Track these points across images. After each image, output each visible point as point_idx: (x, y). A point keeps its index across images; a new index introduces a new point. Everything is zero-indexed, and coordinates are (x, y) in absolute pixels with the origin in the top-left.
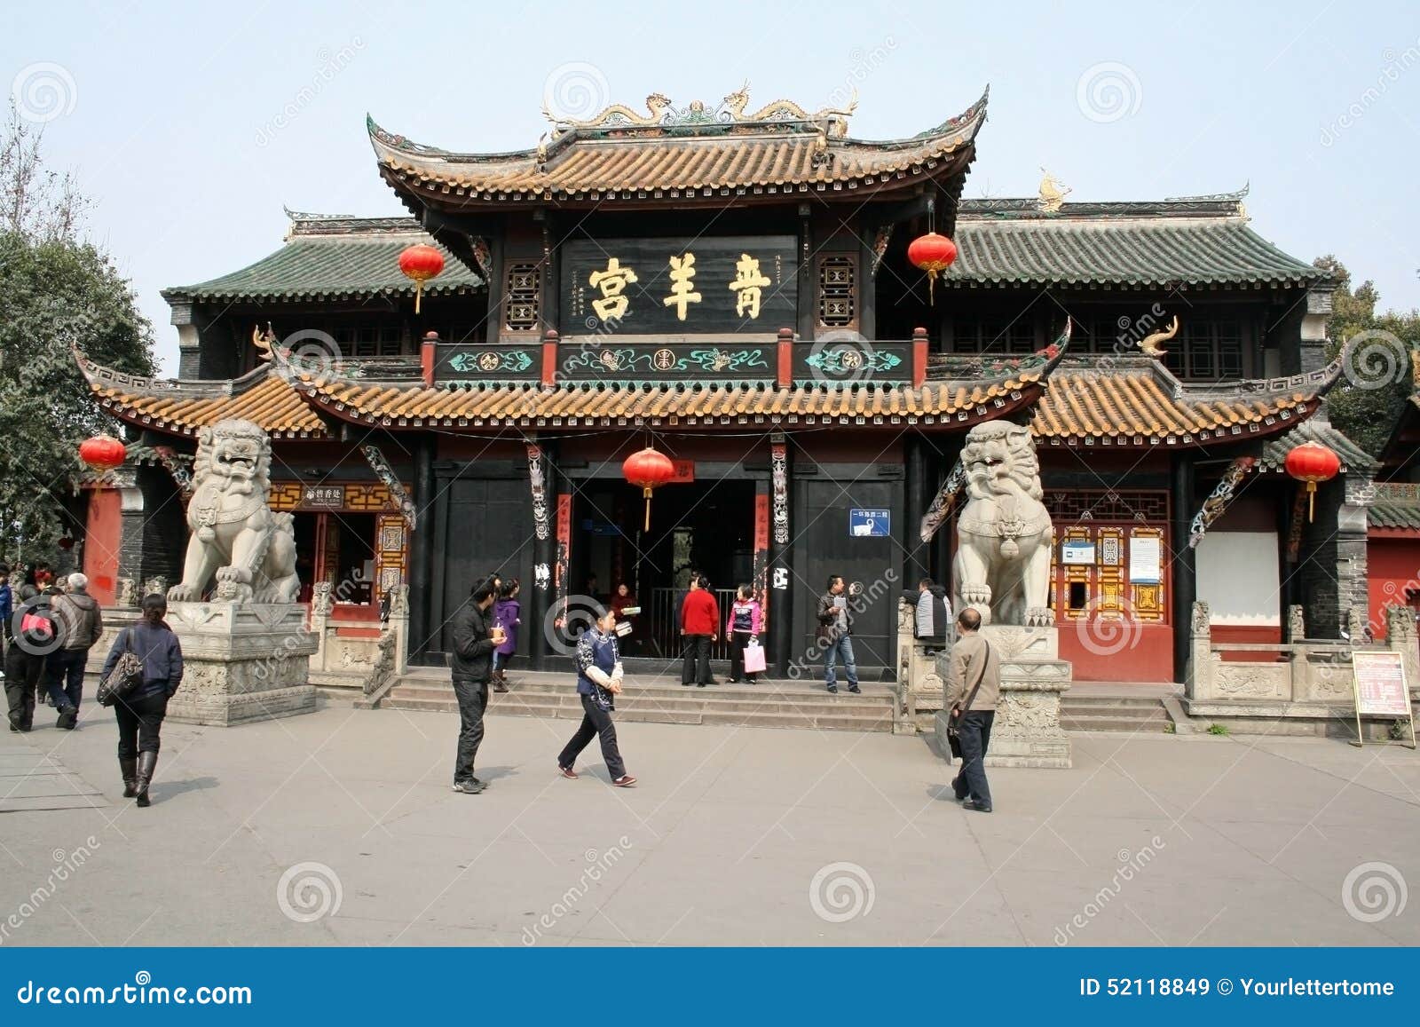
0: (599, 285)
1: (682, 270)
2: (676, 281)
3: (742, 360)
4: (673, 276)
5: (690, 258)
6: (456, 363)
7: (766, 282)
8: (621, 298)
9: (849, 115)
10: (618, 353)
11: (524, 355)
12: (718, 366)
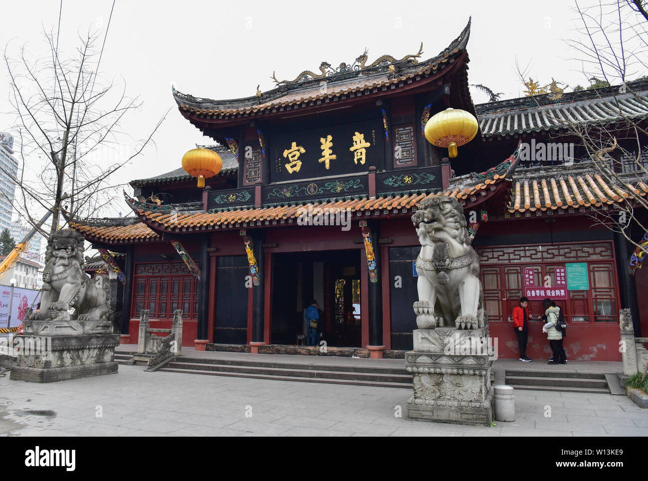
0: (288, 156)
1: (326, 144)
2: (324, 150)
3: (351, 186)
4: (322, 147)
5: (330, 138)
6: (217, 200)
7: (368, 145)
8: (298, 161)
9: (418, 57)
10: (290, 188)
11: (247, 193)
12: (339, 189)
